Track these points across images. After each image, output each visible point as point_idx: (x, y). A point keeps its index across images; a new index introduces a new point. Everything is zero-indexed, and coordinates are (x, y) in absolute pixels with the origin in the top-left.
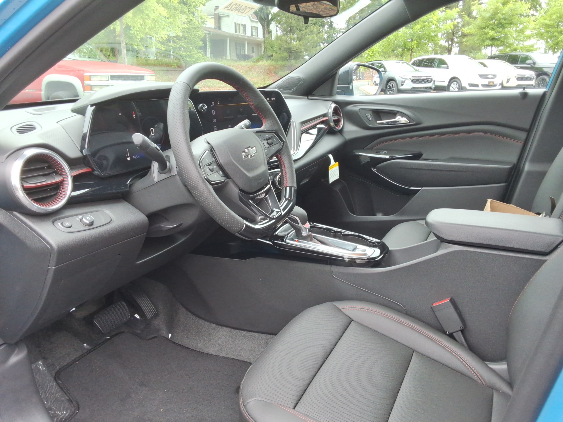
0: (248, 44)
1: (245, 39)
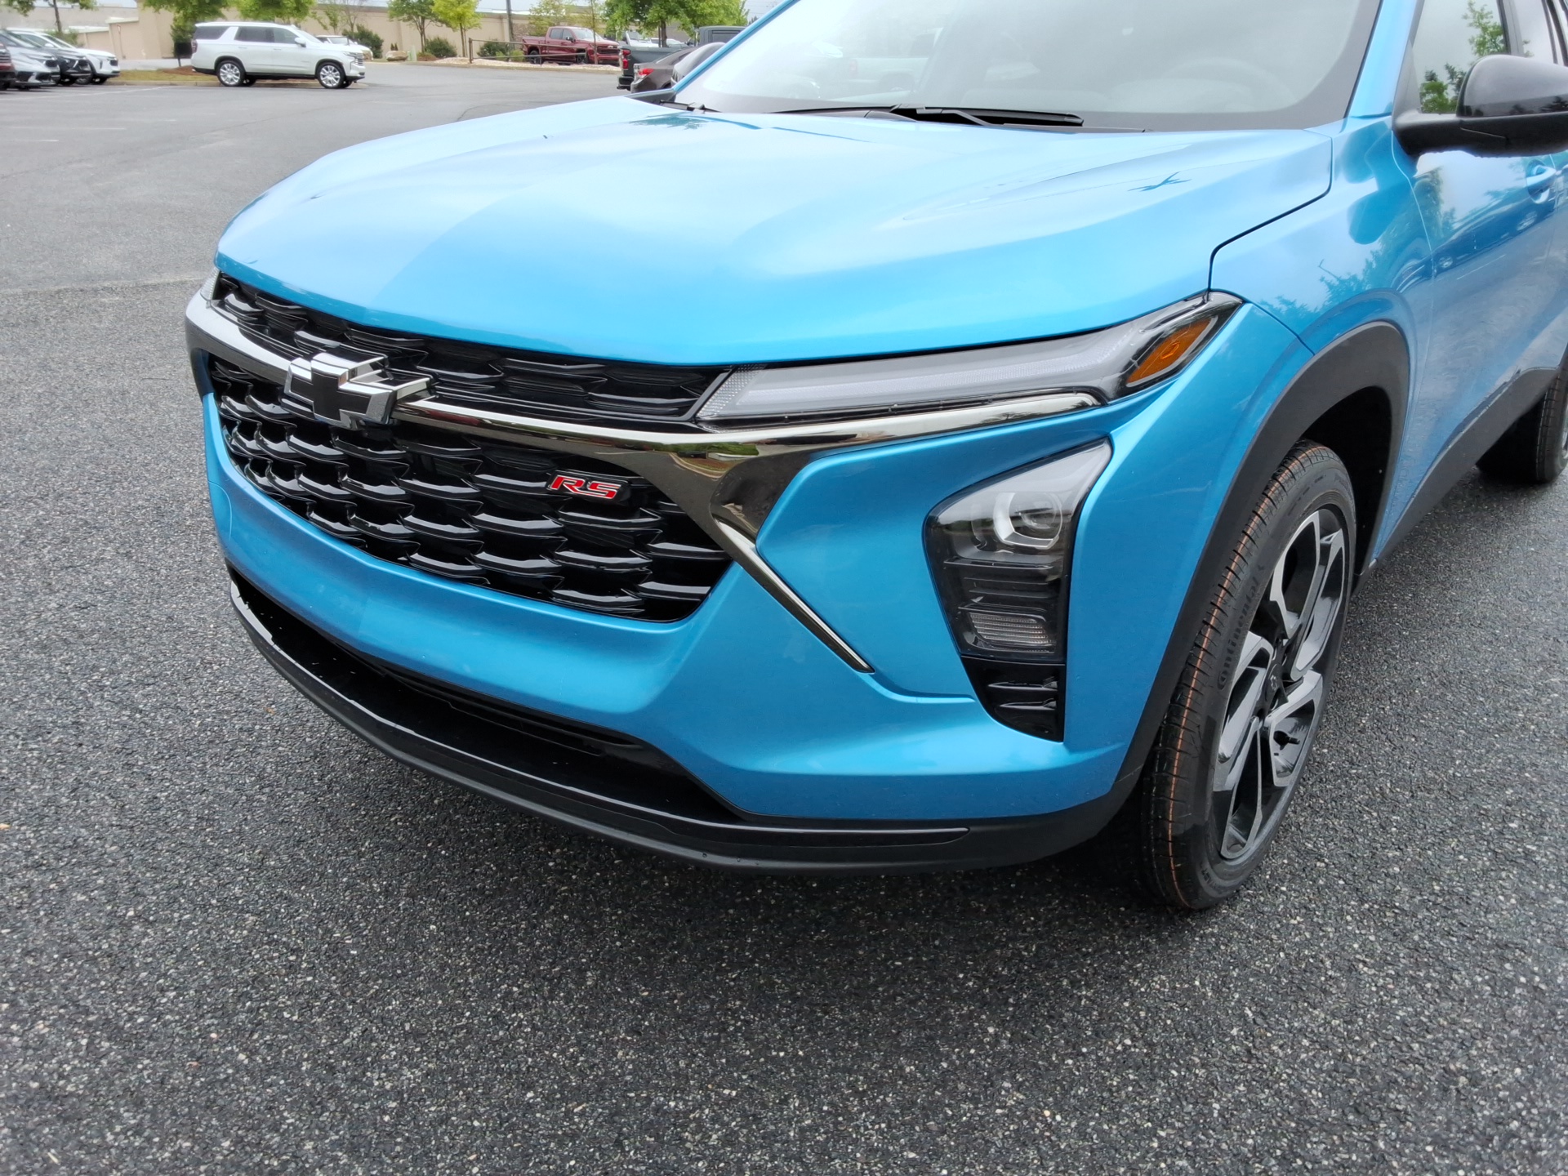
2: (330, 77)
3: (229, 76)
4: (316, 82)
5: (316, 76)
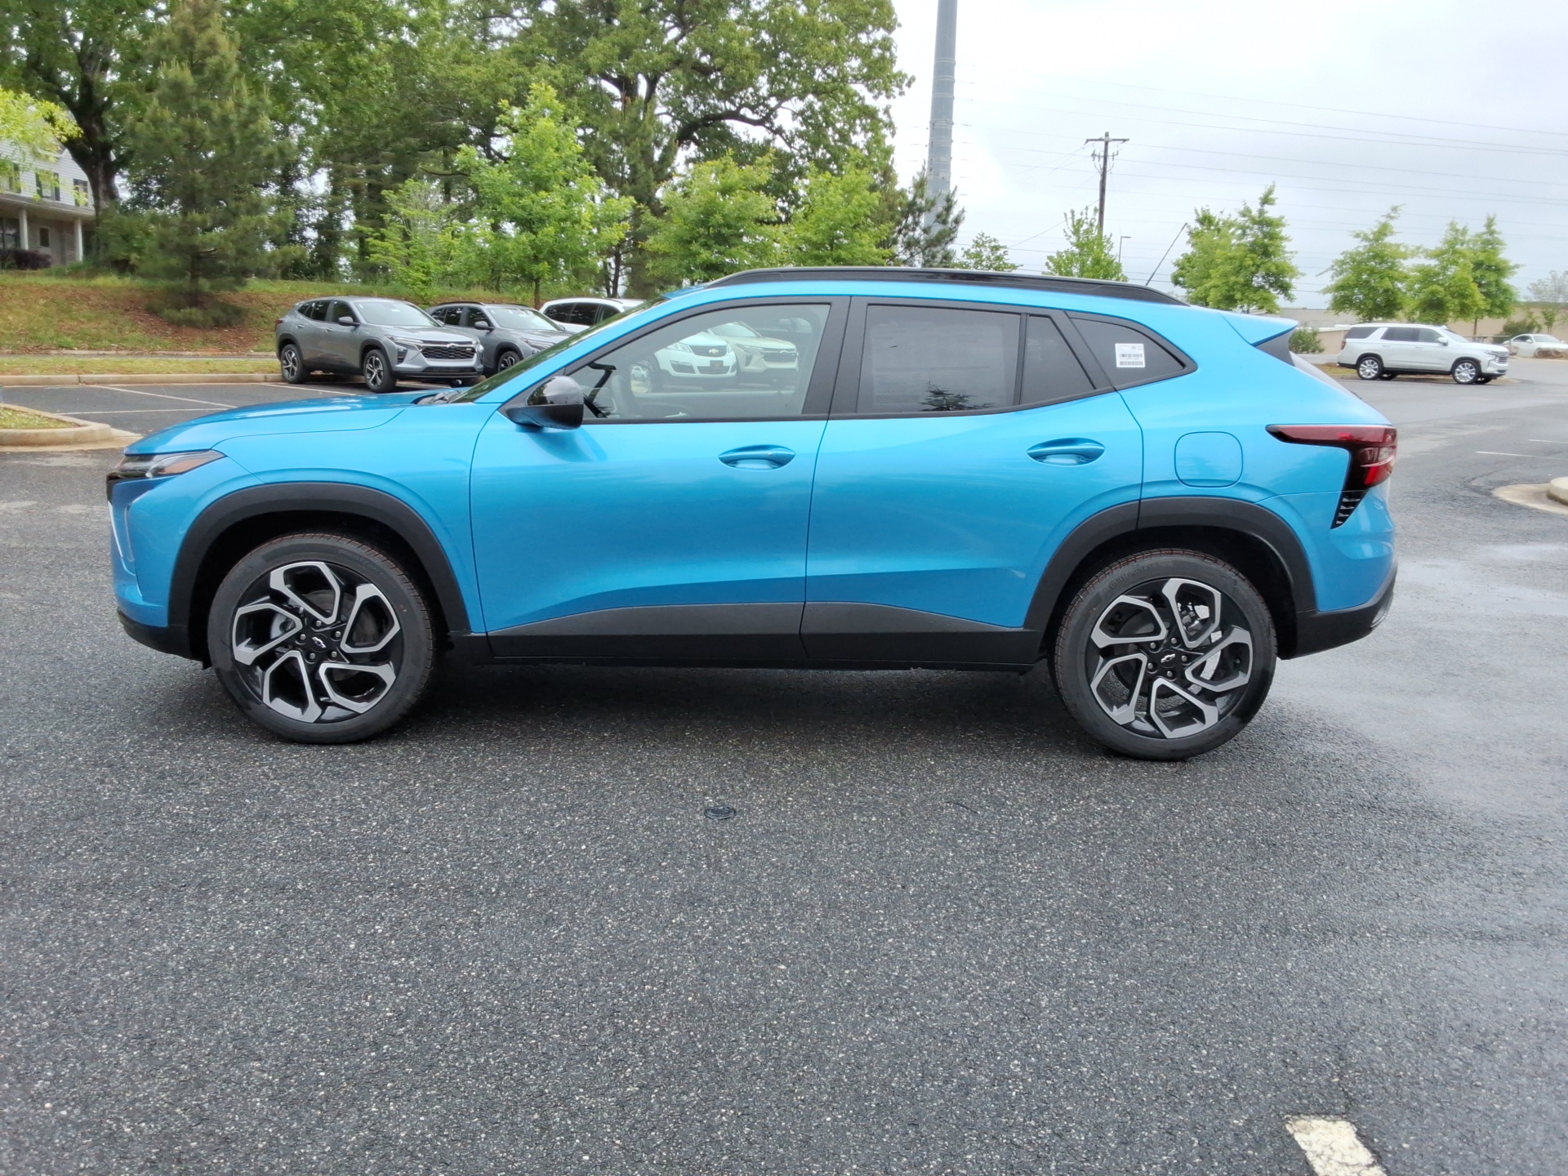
0: (30, 221)
1: (19, 208)
2: (1465, 374)
3: (1368, 371)
4: (1450, 377)
5: (1451, 372)
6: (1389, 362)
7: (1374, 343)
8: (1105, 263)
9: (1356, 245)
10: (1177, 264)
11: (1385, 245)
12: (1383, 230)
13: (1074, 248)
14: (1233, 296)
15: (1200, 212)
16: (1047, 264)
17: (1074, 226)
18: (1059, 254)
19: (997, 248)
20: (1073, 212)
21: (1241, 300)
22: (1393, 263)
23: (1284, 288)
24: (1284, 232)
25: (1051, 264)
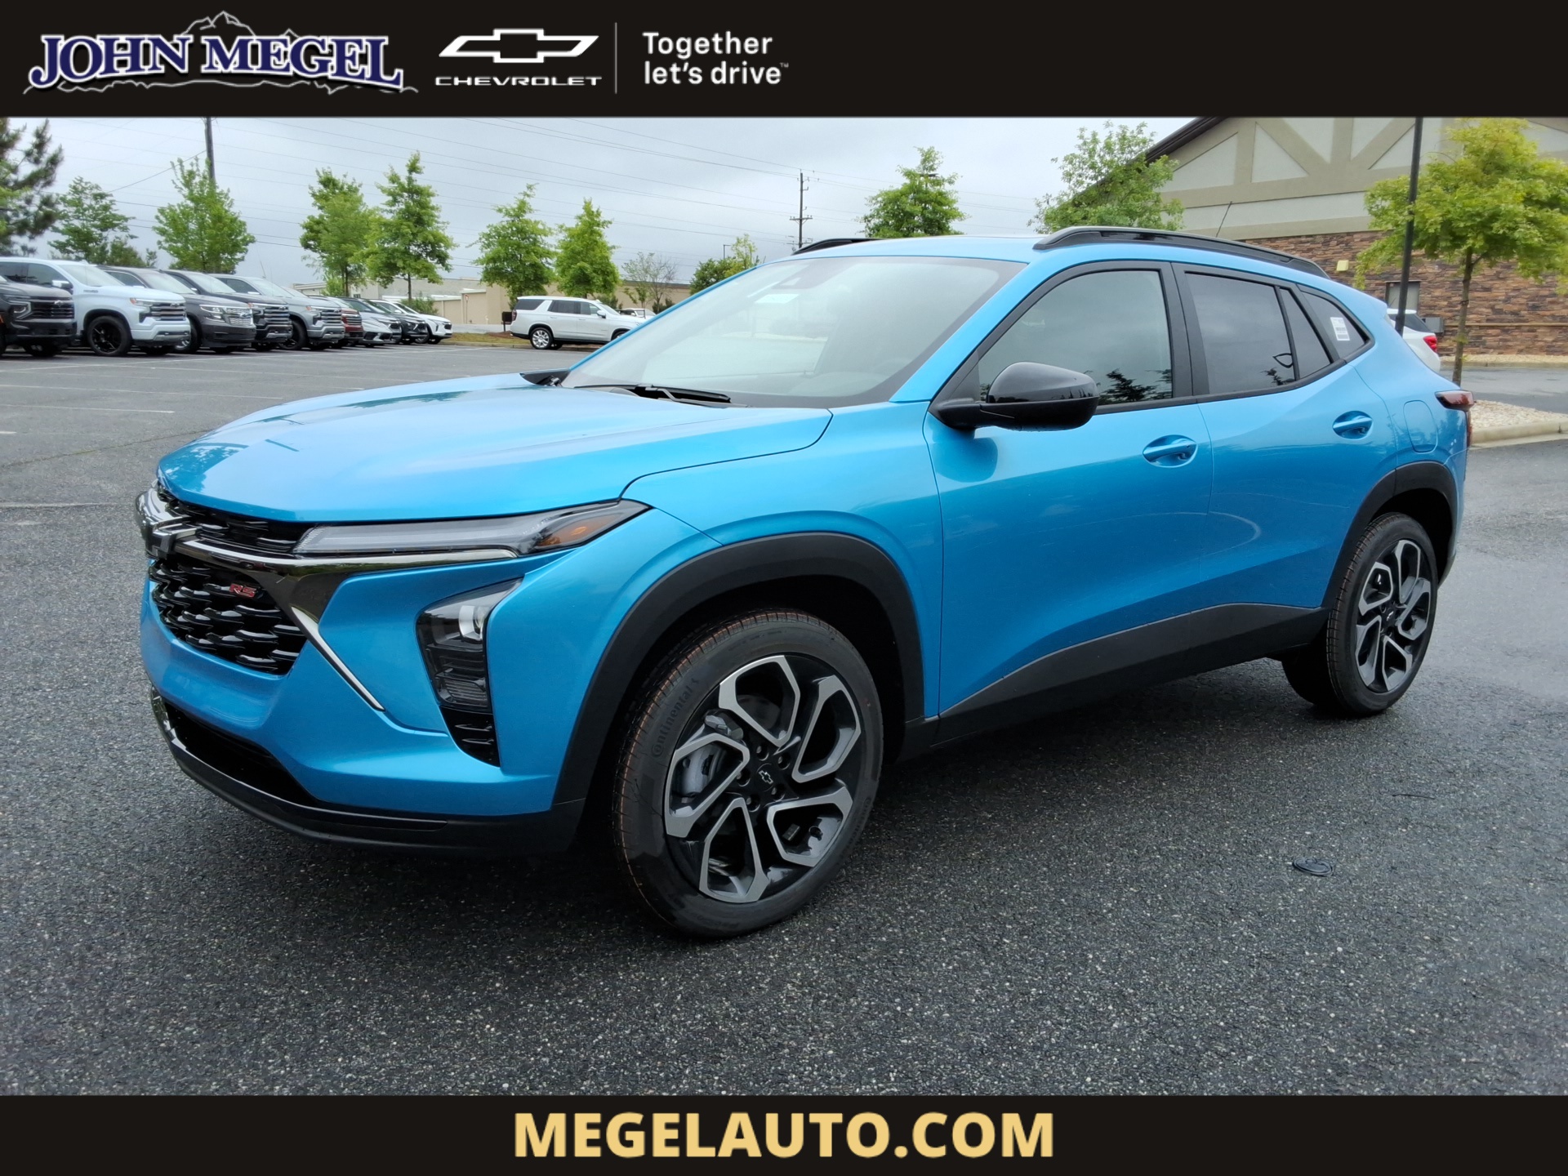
3: (540, 341)
6: (558, 332)
7: (541, 314)
8: (228, 221)
9: (500, 220)
10: (306, 227)
11: (527, 222)
12: (522, 208)
13: (189, 202)
14: (395, 265)
15: (322, 174)
16: (157, 217)
17: (184, 178)
18: (170, 208)
19: (102, 196)
20: (181, 162)
21: (404, 268)
22: (535, 240)
23: (442, 259)
24: (433, 202)
25: (162, 218)
